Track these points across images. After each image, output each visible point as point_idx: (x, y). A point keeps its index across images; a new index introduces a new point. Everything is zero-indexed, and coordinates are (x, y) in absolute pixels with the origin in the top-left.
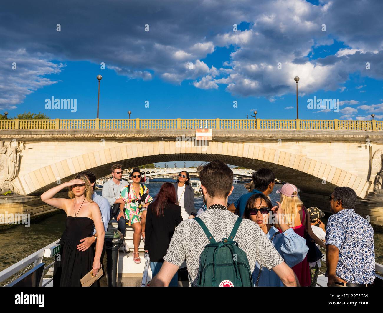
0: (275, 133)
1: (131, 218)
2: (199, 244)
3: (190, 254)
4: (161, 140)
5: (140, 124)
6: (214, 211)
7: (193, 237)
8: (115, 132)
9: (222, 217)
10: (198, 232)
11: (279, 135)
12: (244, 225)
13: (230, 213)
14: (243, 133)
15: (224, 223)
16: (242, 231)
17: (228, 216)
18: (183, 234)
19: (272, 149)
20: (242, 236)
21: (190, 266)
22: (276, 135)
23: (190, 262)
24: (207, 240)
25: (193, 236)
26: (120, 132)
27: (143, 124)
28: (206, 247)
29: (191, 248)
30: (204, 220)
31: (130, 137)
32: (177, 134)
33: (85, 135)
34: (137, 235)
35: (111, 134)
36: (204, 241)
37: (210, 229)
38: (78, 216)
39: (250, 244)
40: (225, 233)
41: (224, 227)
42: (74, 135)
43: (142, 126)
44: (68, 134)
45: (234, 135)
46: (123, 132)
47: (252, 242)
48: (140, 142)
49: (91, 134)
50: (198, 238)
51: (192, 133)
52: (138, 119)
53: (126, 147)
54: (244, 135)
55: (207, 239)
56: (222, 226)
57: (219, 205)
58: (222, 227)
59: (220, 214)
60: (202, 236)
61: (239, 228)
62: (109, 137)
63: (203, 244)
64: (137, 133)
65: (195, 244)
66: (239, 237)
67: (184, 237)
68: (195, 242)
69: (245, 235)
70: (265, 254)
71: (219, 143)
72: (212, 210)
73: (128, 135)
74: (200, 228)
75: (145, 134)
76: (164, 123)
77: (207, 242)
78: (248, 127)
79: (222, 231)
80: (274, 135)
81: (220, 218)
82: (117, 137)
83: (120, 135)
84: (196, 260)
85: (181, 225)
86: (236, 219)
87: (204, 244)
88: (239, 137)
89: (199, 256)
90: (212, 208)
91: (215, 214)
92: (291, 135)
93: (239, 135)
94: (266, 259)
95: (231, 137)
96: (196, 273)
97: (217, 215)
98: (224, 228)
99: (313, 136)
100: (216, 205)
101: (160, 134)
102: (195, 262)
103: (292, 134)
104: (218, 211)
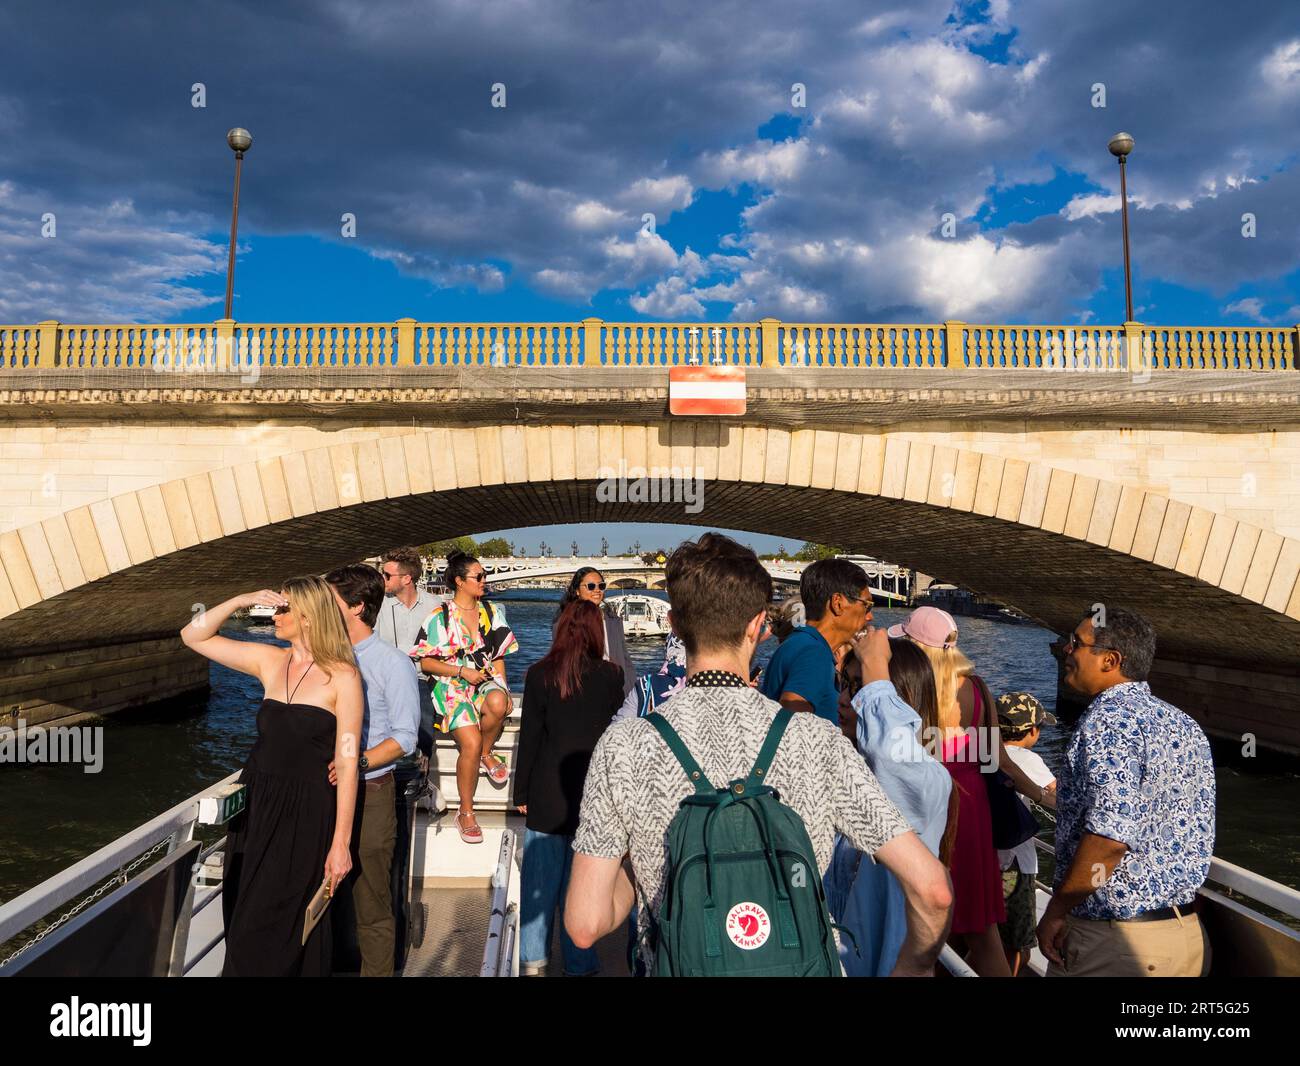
0: (1033, 385)
1: (450, 712)
2: (663, 795)
3: (636, 827)
4: (512, 420)
5: (417, 345)
6: (706, 693)
7: (643, 776)
8: (302, 377)
9: (728, 711)
10: (658, 759)
11: (1050, 394)
12: (796, 735)
13: (755, 696)
14: (889, 384)
15: (735, 729)
16: (789, 752)
17: (746, 707)
18: (613, 765)
19: (1015, 462)
20: (789, 767)
21: (640, 859)
22: (1037, 394)
23: (637, 849)
24: (687, 784)
25: (645, 773)
26: (326, 381)
27: (430, 345)
28: (683, 804)
29: (639, 807)
30: (674, 723)
31: (369, 400)
32: (585, 389)
33: (166, 392)
34: (468, 763)
35: (286, 390)
36: (676, 786)
37: (693, 748)
38: (295, 701)
39: (817, 792)
40: (739, 759)
41: (736, 739)
42: (120, 392)
43: (424, 352)
44: (91, 390)
45: (845, 394)
46: (337, 380)
47: (822, 783)
48: (418, 428)
49: (195, 390)
50: (659, 777)
51: (655, 386)
52: (406, 320)
53: (356, 449)
54: (891, 393)
55: (685, 780)
56: (729, 737)
57: (719, 672)
58: (730, 741)
59: (722, 702)
60: (669, 772)
61: (781, 745)
62: (275, 400)
63: (674, 795)
64: (400, 384)
65: (650, 797)
66: (781, 770)
67: (618, 775)
68: (651, 789)
69: (798, 766)
70: (849, 811)
71: (772, 432)
72: (699, 690)
73: (361, 392)
74: (665, 748)
75: (437, 389)
76: (527, 341)
77: (685, 790)
78: (907, 356)
79: (730, 751)
80: (1027, 395)
81: (722, 714)
82: (312, 401)
83: (324, 394)
84: (655, 842)
85: (608, 737)
86: (773, 716)
87: (678, 794)
88: (867, 403)
89: (663, 831)
90: (698, 684)
91: (709, 701)
92: (1106, 394)
93: (868, 394)
94: (856, 825)
95: (832, 405)
96: (658, 880)
97: (714, 705)
98: (738, 742)
99: (1204, 401)
100: (710, 672)
101: (506, 390)
102: (652, 848)
103: (1110, 391)
104: (715, 691)
